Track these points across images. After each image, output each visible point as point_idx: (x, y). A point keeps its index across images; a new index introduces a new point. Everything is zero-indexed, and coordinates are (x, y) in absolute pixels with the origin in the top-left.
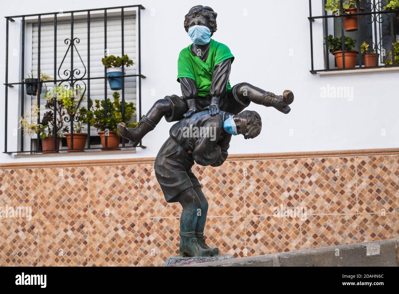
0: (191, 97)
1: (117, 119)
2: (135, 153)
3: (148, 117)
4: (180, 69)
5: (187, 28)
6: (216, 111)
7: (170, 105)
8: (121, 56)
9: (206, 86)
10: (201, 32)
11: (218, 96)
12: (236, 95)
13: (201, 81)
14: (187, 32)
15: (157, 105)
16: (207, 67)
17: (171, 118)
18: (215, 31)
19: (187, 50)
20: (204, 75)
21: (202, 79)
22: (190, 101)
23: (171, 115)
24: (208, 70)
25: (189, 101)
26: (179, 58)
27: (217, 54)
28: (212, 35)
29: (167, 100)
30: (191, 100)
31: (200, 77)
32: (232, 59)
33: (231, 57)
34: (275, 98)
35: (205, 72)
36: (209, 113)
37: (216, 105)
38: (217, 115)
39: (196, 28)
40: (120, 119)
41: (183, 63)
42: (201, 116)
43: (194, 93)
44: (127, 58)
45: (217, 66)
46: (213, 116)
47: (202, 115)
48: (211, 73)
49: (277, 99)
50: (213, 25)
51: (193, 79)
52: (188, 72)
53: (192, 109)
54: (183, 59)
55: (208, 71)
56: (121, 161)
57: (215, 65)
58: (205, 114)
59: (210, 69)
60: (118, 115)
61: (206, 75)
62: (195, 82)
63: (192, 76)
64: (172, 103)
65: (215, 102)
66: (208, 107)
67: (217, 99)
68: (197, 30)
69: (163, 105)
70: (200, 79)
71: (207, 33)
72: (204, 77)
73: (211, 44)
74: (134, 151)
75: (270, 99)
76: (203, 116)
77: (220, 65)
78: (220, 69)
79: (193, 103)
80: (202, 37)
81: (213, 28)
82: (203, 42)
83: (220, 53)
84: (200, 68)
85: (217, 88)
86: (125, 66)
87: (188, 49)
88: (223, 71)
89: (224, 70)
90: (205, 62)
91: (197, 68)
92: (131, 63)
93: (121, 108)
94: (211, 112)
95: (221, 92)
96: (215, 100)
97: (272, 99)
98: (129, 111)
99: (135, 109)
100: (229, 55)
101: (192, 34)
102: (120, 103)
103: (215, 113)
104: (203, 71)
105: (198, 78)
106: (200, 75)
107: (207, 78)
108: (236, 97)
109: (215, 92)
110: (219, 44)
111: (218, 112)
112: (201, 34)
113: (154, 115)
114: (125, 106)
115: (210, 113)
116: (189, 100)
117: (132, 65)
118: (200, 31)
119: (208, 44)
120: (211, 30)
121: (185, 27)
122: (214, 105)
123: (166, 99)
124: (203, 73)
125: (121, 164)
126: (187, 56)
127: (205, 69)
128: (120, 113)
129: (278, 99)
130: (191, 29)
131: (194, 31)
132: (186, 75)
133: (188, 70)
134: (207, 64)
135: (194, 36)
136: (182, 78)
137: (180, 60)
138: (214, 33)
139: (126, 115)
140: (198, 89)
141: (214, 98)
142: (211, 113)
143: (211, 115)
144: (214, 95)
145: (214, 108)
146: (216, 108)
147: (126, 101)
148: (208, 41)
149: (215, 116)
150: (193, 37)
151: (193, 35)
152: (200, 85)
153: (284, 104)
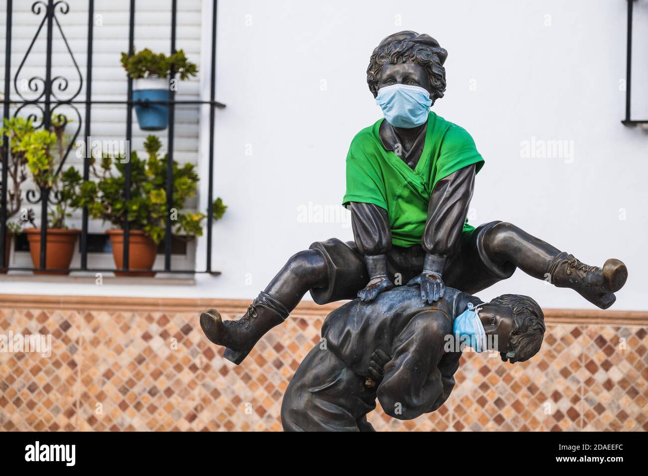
0: (376, 251)
1: (155, 204)
2: (194, 284)
3: (273, 292)
5: (374, 85)
6: (438, 292)
7: (325, 267)
8: (168, 54)
9: (413, 224)
10: (409, 101)
11: (441, 254)
12: (484, 252)
13: (401, 211)
14: (376, 95)
15: (294, 265)
16: (417, 182)
18: (441, 97)
19: (369, 134)
20: (408, 197)
21: (404, 206)
22: (373, 259)
24: (420, 188)
25: (370, 259)
26: (351, 152)
27: (443, 153)
28: (432, 105)
29: (318, 253)
30: (375, 257)
31: (400, 200)
32: (480, 165)
33: (477, 160)
34: (582, 272)
35: (411, 191)
36: (420, 295)
37: (435, 274)
38: (439, 303)
39: (399, 92)
40: (161, 205)
42: (400, 302)
43: (384, 241)
44: (184, 59)
45: (442, 183)
46: (430, 305)
47: (404, 299)
48: (426, 196)
49: (585, 275)
50: (439, 83)
51: (384, 206)
52: (371, 190)
53: (378, 280)
54: (360, 157)
55: (420, 191)
56: (160, 302)
58: (410, 299)
59: (426, 186)
60: (159, 195)
61: (414, 199)
62: (386, 214)
63: (381, 198)
64: (329, 262)
65: (435, 268)
66: (419, 280)
67: (440, 259)
68: (401, 95)
69: (307, 265)
70: (398, 205)
71: (423, 102)
72: (408, 201)
73: (429, 126)
74: (191, 282)
75: (568, 272)
76: (406, 303)
77: (452, 178)
78: (449, 189)
79: (380, 265)
80: (412, 112)
81: (438, 89)
82: (412, 123)
83: (451, 150)
84: (399, 182)
85: (441, 234)
86: (178, 76)
87: (374, 131)
88: (455, 194)
89: (458, 191)
90: (413, 167)
91: (392, 181)
92: (191, 69)
93: (165, 178)
94: (427, 293)
95: (449, 245)
96: (434, 262)
97: (574, 273)
98: (184, 187)
99: (195, 179)
100: (474, 157)
101: (388, 103)
102: (161, 163)
103: (436, 298)
104: (408, 188)
105: (395, 202)
106: (400, 197)
107: (416, 206)
108: (484, 256)
109: (436, 244)
110: (449, 128)
111: (441, 295)
112: (408, 107)
113: (286, 290)
114: (174, 172)
115: (424, 298)
116: (371, 257)
117: (194, 76)
118: (406, 99)
119: (423, 126)
120: (433, 94)
121: (370, 82)
122: (432, 276)
123: (316, 250)
124: (406, 193)
125: (158, 311)
126: (371, 150)
127: (413, 187)
128: (163, 192)
129: (587, 274)
130: (386, 91)
131: (393, 97)
132: (366, 197)
133: (372, 185)
134: (418, 174)
135: (391, 108)
136: (357, 203)
137: (351, 158)
139: (176, 196)
140: (392, 228)
141: (430, 258)
142: (427, 296)
143: (427, 303)
144: (433, 252)
145: (431, 284)
146: (438, 285)
147: (176, 156)
148: (421, 119)
149: (436, 305)
150: (388, 111)
151: (389, 106)
152: (397, 219)
153: (602, 290)
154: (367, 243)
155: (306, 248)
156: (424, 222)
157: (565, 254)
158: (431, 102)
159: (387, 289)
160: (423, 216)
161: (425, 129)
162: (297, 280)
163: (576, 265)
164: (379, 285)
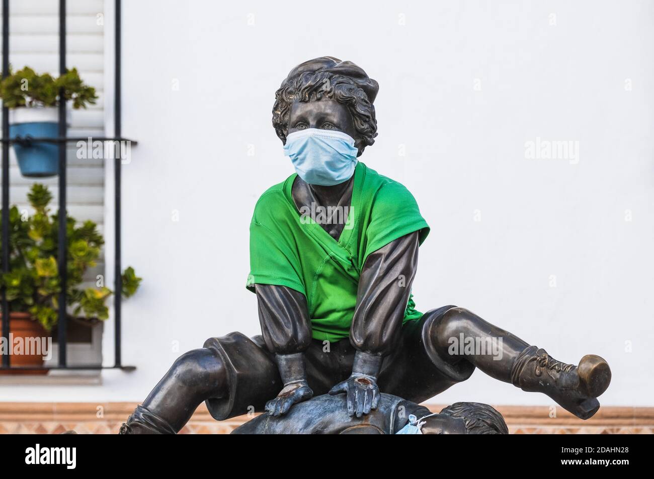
0: (290, 348)
1: (43, 278)
2: (100, 384)
3: (153, 405)
4: (258, 258)
5: (282, 129)
6: (370, 401)
7: (223, 372)
8: (55, 74)
9: (339, 311)
10: (326, 151)
11: (374, 352)
12: (431, 347)
13: (322, 295)
15: (180, 370)
16: (343, 256)
17: (227, 408)
18: (371, 144)
19: (279, 193)
20: (332, 276)
21: (328, 288)
22: (286, 360)
23: (226, 399)
24: (346, 264)
25: (283, 359)
26: (255, 217)
27: (374, 217)
28: (359, 154)
29: (214, 353)
30: (289, 356)
31: (321, 281)
32: (423, 233)
33: (419, 227)
34: (554, 372)
35: (335, 269)
36: (345, 407)
37: (368, 377)
38: (371, 416)
39: (312, 140)
40: (51, 278)
41: (267, 237)
42: (320, 415)
43: (300, 336)
44: (78, 82)
45: (374, 257)
46: (359, 419)
47: (325, 412)
48: (354, 274)
49: (558, 376)
50: (366, 126)
51: (300, 289)
52: (282, 268)
53: (294, 386)
54: (266, 223)
55: (346, 268)
56: (55, 408)
57: (370, 250)
58: (333, 412)
59: (354, 261)
60: (46, 266)
61: (340, 279)
62: (304, 300)
63: (296, 279)
64: (228, 365)
65: (366, 369)
66: (345, 386)
67: (373, 358)
68: (315, 143)
69: (199, 368)
70: (319, 287)
71: (345, 151)
72: (333, 281)
74: (96, 381)
75: (538, 372)
76: (329, 416)
77: (386, 251)
78: (383, 265)
79: (296, 367)
80: (330, 164)
81: (366, 134)
82: (332, 180)
83: (385, 213)
84: (319, 257)
85: (374, 325)
86: (70, 104)
87: (285, 190)
88: (391, 272)
89: (395, 268)
90: (336, 237)
91: (310, 255)
92: (87, 95)
93: (56, 241)
94: (355, 404)
95: (385, 339)
96: (365, 362)
97: (545, 374)
98: (82, 254)
99: (99, 242)
100: (414, 223)
101: (299, 154)
102: (51, 221)
103: (366, 409)
104: (331, 264)
105: (315, 283)
106: (321, 276)
107: (343, 287)
108: (431, 353)
109: (368, 339)
110: (382, 185)
111: (374, 405)
112: (325, 158)
113: (171, 403)
114: (69, 233)
115: (351, 410)
116: (283, 357)
117: (93, 103)
118: (322, 148)
119: (347, 183)
120: (359, 141)
121: (276, 125)
122: (364, 381)
123: (211, 349)
124: (329, 271)
125: (52, 420)
126: (281, 214)
127: (338, 262)
128: (52, 260)
129: (561, 375)
131: (304, 146)
132: (275, 278)
133: (283, 261)
134: (343, 245)
135: (303, 160)
136: (264, 285)
137: (256, 225)
138: (367, 148)
139: (71, 266)
140: (313, 317)
141: (361, 356)
142: (355, 407)
143: (354, 417)
144: (364, 348)
145: (361, 391)
146: (370, 392)
147: (72, 211)
148: (346, 174)
149: (367, 419)
150: (299, 164)
151: (300, 157)
152: (318, 306)
153: (580, 395)
154: (278, 338)
155: (199, 345)
156: (352, 309)
157: (534, 349)
158: (356, 151)
159: (305, 399)
160: (351, 301)
161: (351, 187)
162: (185, 389)
163: (547, 362)
164: (294, 394)
